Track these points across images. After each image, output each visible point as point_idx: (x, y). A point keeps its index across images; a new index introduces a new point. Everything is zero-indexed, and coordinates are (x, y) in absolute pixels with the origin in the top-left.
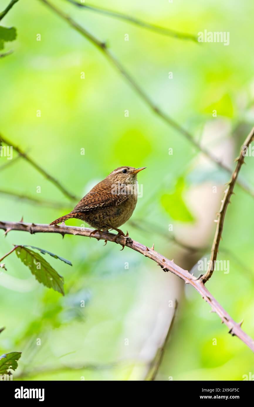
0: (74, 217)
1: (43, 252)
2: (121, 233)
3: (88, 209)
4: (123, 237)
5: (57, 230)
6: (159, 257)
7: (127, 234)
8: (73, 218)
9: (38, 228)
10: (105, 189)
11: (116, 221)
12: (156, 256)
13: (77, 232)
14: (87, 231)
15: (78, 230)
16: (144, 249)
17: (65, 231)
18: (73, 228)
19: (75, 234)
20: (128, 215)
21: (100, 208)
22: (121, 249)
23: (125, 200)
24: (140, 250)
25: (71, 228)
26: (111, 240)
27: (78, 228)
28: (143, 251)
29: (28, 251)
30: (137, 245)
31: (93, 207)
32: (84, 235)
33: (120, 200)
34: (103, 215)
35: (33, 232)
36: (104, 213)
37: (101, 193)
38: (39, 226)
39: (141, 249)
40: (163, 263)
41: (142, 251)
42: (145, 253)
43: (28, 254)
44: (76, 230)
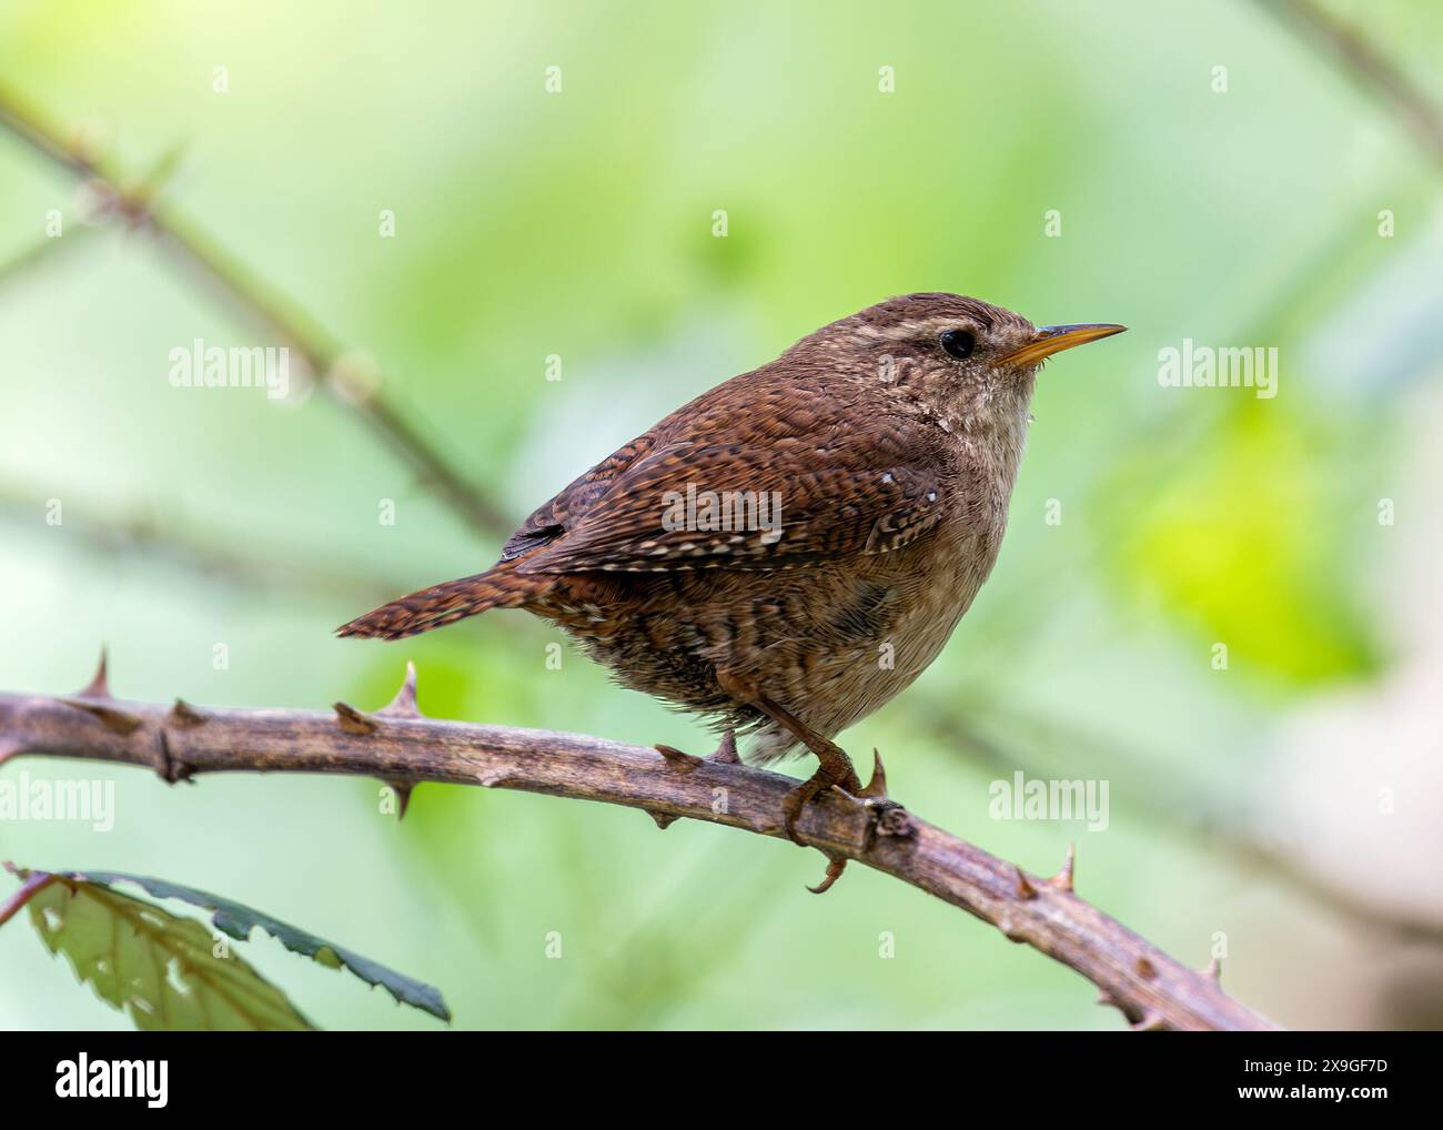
0: (530, 603)
1: (236, 920)
2: (836, 771)
3: (658, 559)
4: (845, 798)
5: (356, 749)
6: (1113, 943)
7: (879, 776)
8: (520, 606)
9: (218, 741)
10: (800, 430)
11: (839, 675)
12: (1089, 935)
13: (504, 769)
14: (579, 753)
15: (517, 753)
16: (1003, 884)
17: (413, 757)
18: (479, 736)
19: (488, 783)
20: (926, 648)
21: (748, 559)
22: (815, 885)
23: (930, 521)
24: (973, 895)
25: (463, 734)
26: (759, 821)
27: (517, 738)
28: (995, 897)
29: (124, 909)
30: (953, 860)
31: (699, 552)
32: (558, 789)
33: (898, 516)
34: (757, 612)
35: (179, 769)
36: (770, 601)
37: (766, 457)
38: (228, 721)
39: (978, 884)
40: (1140, 991)
41: (985, 904)
42: (1007, 912)
43: (127, 930)
44: (499, 751)
